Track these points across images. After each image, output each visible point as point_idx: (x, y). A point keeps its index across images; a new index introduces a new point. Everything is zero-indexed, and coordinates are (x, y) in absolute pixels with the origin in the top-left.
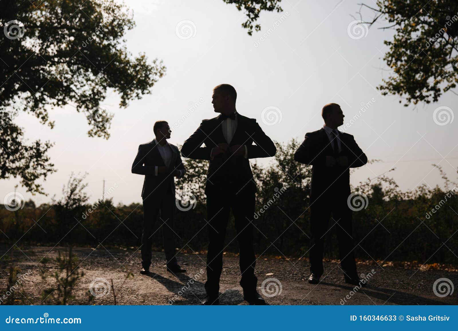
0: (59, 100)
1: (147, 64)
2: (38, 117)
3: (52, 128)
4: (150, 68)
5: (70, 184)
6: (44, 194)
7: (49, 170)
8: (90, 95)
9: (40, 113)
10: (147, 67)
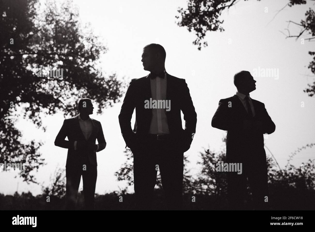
0: (50, 110)
1: (117, 80)
2: (34, 123)
3: (45, 131)
4: (119, 83)
5: (56, 173)
6: (36, 183)
7: (40, 164)
8: (74, 105)
9: (36, 120)
10: (117, 83)
